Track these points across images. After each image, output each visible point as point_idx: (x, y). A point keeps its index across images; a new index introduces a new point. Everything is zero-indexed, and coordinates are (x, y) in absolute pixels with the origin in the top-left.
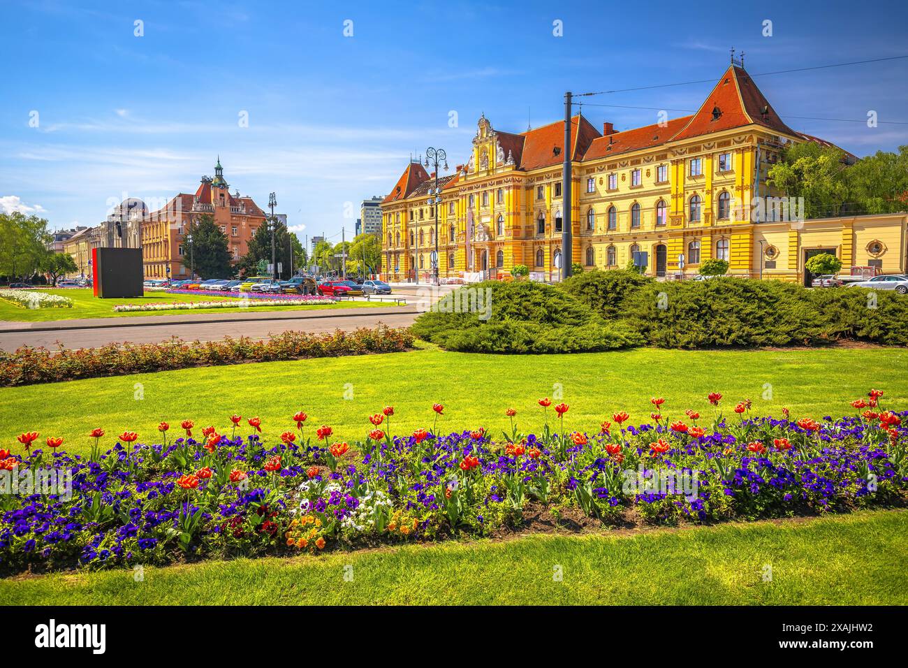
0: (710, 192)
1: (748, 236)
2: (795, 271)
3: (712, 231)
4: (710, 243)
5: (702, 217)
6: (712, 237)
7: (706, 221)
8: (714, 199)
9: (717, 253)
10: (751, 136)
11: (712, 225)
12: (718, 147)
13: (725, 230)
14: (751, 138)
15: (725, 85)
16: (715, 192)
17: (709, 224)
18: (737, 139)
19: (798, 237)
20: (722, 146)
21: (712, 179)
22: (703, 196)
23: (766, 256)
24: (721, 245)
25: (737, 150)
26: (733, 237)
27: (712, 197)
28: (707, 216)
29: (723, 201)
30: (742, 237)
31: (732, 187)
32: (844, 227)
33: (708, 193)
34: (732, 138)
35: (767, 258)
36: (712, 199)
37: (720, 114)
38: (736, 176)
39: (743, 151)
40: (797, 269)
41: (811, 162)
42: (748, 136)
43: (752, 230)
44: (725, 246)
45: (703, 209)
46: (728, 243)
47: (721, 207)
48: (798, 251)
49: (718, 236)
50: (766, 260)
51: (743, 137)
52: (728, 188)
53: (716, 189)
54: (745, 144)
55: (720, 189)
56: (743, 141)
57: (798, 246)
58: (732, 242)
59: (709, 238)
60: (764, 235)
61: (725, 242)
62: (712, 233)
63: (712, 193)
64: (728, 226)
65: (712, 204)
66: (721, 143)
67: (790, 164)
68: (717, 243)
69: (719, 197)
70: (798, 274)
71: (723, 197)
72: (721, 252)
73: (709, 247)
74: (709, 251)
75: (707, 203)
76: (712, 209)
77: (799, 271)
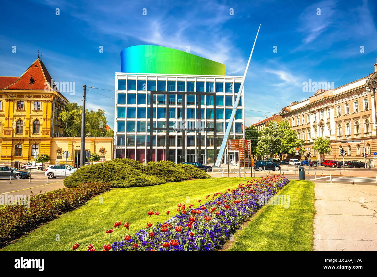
0: (29, 119)
1: (49, 143)
2: (71, 160)
3: (29, 139)
4: (28, 146)
5: (24, 132)
6: (29, 142)
7: (26, 134)
8: (31, 123)
9: (32, 151)
10: (52, 95)
11: (30, 136)
12: (34, 98)
13: (37, 139)
14: (51, 97)
15: (35, 67)
16: (32, 120)
17: (28, 136)
18: (44, 95)
19: (72, 145)
20: (36, 98)
21: (30, 113)
22: (24, 121)
23: (57, 153)
24: (34, 147)
25: (44, 101)
26: (41, 143)
27: (30, 122)
28: (27, 131)
29: (36, 125)
30: (46, 143)
31: (41, 119)
32: (91, 142)
33: (28, 119)
34: (42, 95)
35: (58, 154)
36: (30, 123)
37: (34, 81)
38: (43, 113)
39: (47, 102)
40: (72, 159)
41: (77, 112)
42: (50, 95)
43: (51, 140)
44: (36, 147)
45: (24, 128)
46: (38, 146)
47: (34, 127)
48: (72, 151)
49: (32, 142)
50: (58, 155)
51: (47, 95)
52: (39, 118)
53: (32, 118)
54: (48, 99)
55: (34, 118)
56: (47, 97)
57: (72, 149)
58: (41, 145)
59: (28, 143)
60: (56, 143)
61: (36, 145)
62: (30, 140)
63: (30, 120)
64: (39, 137)
65: (30, 125)
66: (36, 96)
67: (69, 112)
68: (32, 146)
69: (34, 123)
70: (72, 162)
71: (35, 123)
72: (34, 150)
73: (28, 148)
74: (28, 150)
75: (26, 125)
76: (30, 128)
77: (73, 160)
